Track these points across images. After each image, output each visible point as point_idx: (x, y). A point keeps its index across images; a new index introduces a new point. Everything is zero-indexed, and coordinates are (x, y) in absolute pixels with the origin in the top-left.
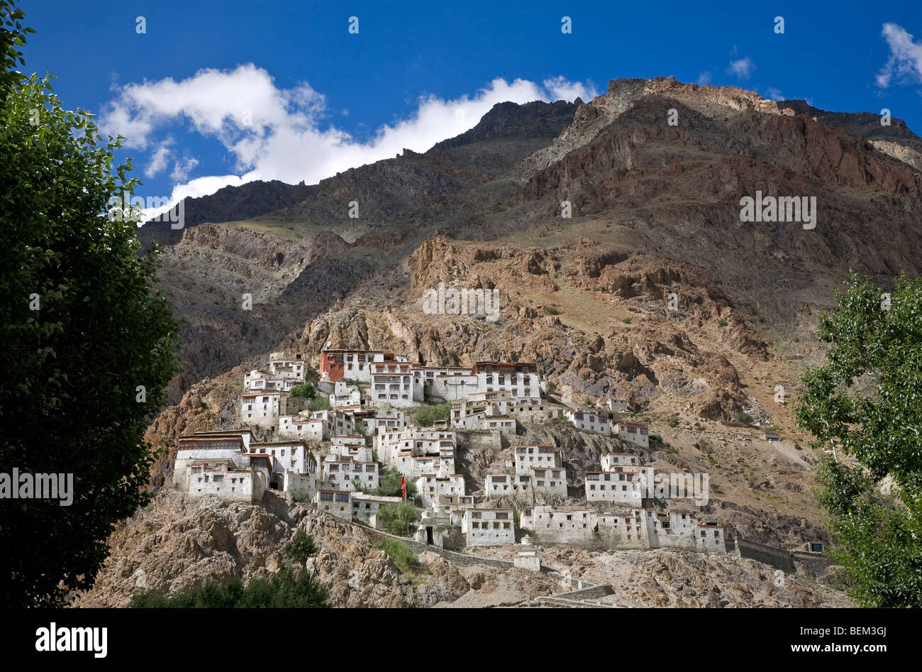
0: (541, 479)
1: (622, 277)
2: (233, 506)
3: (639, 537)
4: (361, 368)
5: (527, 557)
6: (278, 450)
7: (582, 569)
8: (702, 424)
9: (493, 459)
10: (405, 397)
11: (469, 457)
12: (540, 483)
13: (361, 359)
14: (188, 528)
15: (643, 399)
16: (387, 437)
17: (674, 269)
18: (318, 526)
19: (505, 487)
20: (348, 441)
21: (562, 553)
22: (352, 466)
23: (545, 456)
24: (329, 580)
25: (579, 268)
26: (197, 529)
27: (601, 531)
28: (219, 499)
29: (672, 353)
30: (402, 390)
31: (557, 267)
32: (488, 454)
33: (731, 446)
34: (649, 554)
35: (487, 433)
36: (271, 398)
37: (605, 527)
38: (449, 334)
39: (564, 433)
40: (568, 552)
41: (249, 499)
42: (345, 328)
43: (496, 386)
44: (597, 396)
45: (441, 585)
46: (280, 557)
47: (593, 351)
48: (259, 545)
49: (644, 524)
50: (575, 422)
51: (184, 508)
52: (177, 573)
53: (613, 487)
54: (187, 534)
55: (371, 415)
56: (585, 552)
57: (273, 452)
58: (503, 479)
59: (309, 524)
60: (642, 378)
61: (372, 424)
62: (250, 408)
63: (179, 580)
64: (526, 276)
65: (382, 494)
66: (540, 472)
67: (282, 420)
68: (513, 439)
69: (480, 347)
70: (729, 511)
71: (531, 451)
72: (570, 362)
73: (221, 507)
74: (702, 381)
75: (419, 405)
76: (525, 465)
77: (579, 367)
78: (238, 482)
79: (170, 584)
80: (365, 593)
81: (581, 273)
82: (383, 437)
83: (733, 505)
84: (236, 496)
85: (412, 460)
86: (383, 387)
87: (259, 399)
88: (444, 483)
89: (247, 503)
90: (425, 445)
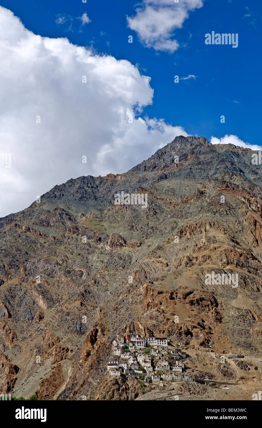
1: (191, 300)
2: (118, 377)
3: (179, 379)
4: (134, 338)
5: (161, 384)
6: (122, 364)
7: (170, 385)
8: (199, 348)
9: (158, 362)
10: (142, 346)
11: (154, 361)
12: (165, 368)
13: (134, 336)
15: (189, 341)
17: (203, 297)
20: (133, 359)
22: (134, 365)
23: (166, 362)
24: (132, 389)
27: (173, 378)
28: (115, 376)
30: (142, 345)
31: (176, 296)
32: (157, 361)
33: (203, 354)
34: (181, 382)
35: (157, 357)
36: (119, 350)
38: (151, 326)
39: (170, 356)
40: (168, 382)
41: (120, 375)
42: (130, 326)
43: (159, 342)
44: (179, 341)
45: (148, 389)
46: (125, 385)
47: (179, 330)
48: (122, 383)
49: (180, 377)
50: (172, 354)
51: (110, 377)
53: (177, 368)
54: (112, 382)
55: (136, 352)
56: (171, 382)
58: (159, 367)
60: (189, 335)
61: (137, 354)
63: (111, 389)
64: (169, 300)
65: (139, 370)
66: (165, 366)
67: (122, 355)
68: (161, 358)
69: (157, 329)
70: (197, 372)
71: (164, 361)
75: (145, 347)
76: (163, 364)
78: (118, 372)
80: (137, 391)
81: (182, 298)
82: (139, 357)
83: (198, 370)
84: (118, 375)
85: (144, 363)
86: (138, 344)
87: (117, 350)
88: (149, 368)
90: (146, 360)
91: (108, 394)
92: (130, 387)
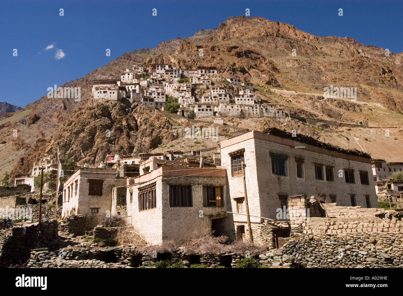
0: (220, 97)
1: (237, 52)
2: (111, 102)
3: (257, 113)
4: (161, 69)
5: (218, 120)
6: (130, 86)
7: (238, 124)
9: (204, 92)
10: (175, 77)
12: (220, 99)
13: (161, 66)
14: (92, 109)
16: (169, 86)
17: (252, 50)
18: (142, 109)
19: (209, 100)
20: (156, 87)
21: (230, 119)
22: (157, 94)
23: (221, 90)
24: (145, 127)
25: (225, 50)
26: (96, 109)
27: (243, 111)
28: (105, 99)
29: (255, 69)
30: (174, 75)
31: (219, 50)
32: (202, 91)
34: (261, 119)
35: (202, 84)
36: (130, 74)
37: (244, 110)
38: (189, 62)
39: (227, 84)
40: (232, 119)
42: (157, 60)
43: (204, 73)
46: (128, 120)
47: (233, 67)
48: (119, 115)
50: (230, 81)
51: (93, 103)
52: (87, 124)
53: (245, 100)
54: (92, 111)
55: (164, 80)
56: (238, 119)
57: (128, 87)
58: (208, 98)
59: (139, 109)
60: (247, 74)
61: (164, 83)
62: (124, 77)
63: (88, 127)
64: (210, 52)
66: (220, 95)
67: (134, 80)
68: (210, 86)
71: (217, 89)
72: (225, 70)
73: (106, 102)
74: (264, 76)
76: (214, 93)
77: (228, 71)
78: (112, 94)
79: (85, 128)
80: (159, 132)
82: (168, 86)
84: (111, 98)
85: (177, 92)
86: (168, 74)
87: (127, 74)
88: (188, 99)
89: (116, 101)
90: (181, 88)
91: (76, 138)
92: (141, 125)
